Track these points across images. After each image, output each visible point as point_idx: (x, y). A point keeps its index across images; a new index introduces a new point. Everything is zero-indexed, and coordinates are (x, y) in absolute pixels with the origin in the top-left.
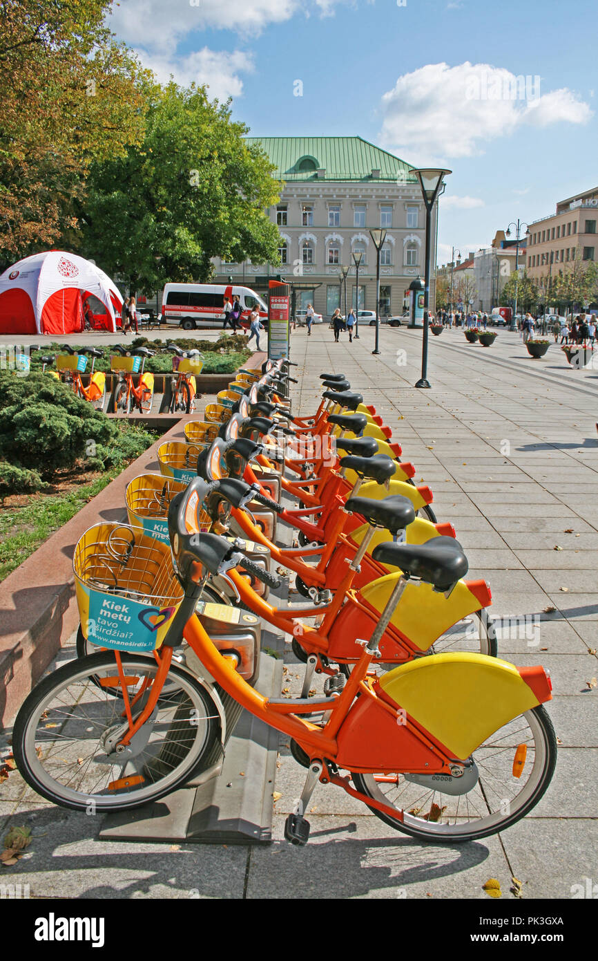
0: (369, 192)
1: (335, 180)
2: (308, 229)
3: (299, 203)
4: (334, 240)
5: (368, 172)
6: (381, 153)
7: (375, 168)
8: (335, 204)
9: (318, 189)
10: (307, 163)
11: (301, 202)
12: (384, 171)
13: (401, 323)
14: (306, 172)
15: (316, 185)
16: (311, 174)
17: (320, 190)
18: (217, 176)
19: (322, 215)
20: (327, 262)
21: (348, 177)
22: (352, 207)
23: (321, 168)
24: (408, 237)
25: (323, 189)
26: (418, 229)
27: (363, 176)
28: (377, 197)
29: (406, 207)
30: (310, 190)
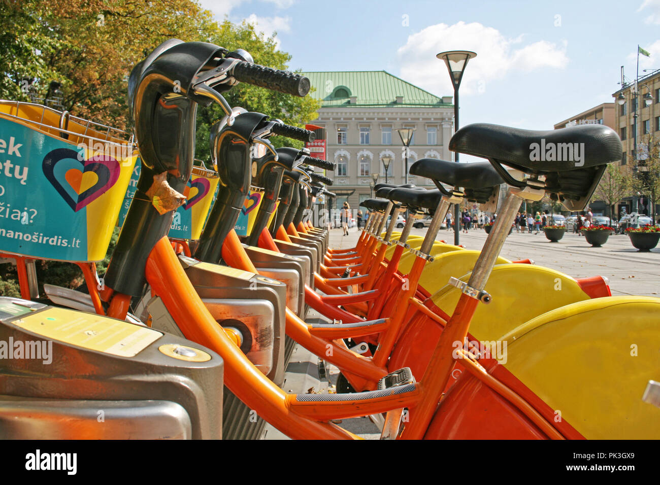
0: (394, 116)
1: (365, 105)
2: (343, 147)
3: (334, 125)
4: (365, 155)
5: (393, 98)
6: (404, 84)
7: (398, 95)
8: (365, 125)
9: (350, 113)
10: (341, 92)
11: (336, 124)
12: (406, 98)
13: (425, 225)
14: (340, 99)
15: (349, 109)
16: (345, 101)
17: (353, 114)
18: (264, 95)
19: (354, 135)
20: (359, 174)
21: (376, 103)
22: (379, 128)
23: (353, 96)
24: (429, 152)
25: (355, 113)
26: (437, 145)
27: (389, 102)
28: (401, 119)
29: (426, 127)
30: (344, 114)
